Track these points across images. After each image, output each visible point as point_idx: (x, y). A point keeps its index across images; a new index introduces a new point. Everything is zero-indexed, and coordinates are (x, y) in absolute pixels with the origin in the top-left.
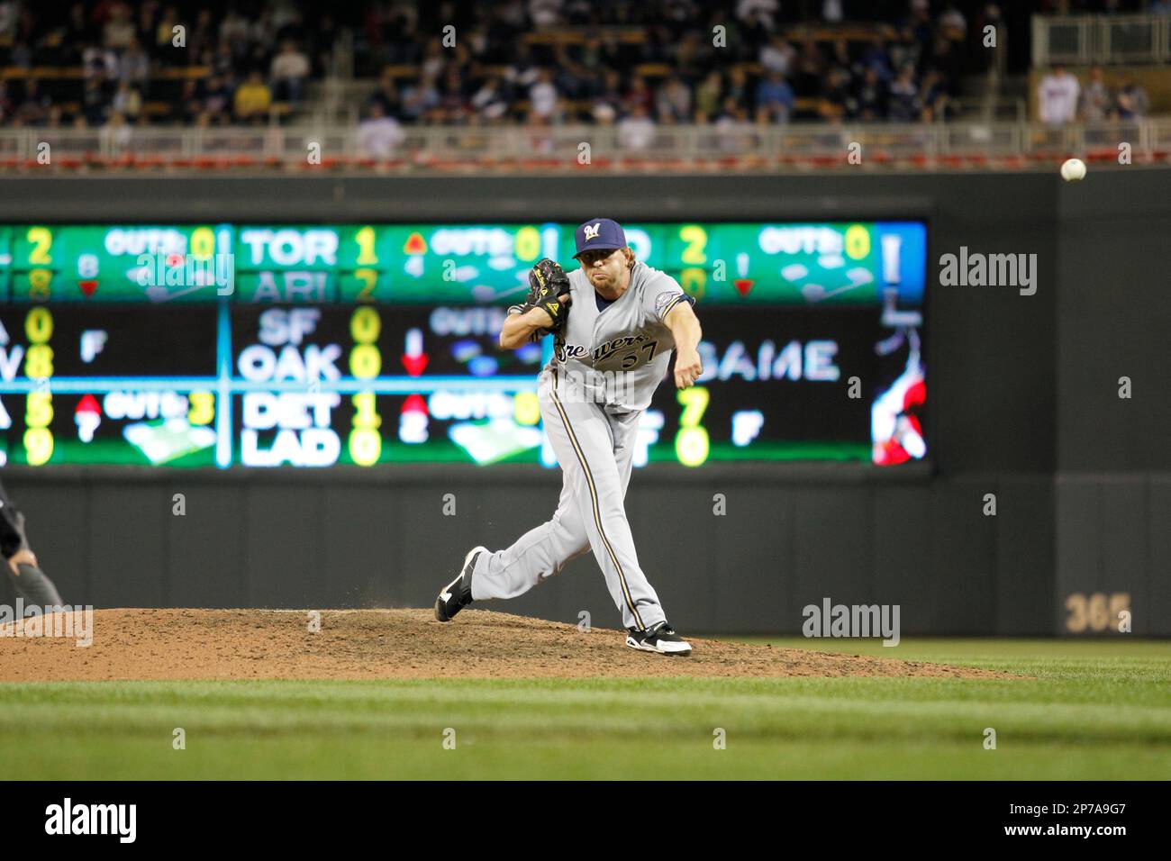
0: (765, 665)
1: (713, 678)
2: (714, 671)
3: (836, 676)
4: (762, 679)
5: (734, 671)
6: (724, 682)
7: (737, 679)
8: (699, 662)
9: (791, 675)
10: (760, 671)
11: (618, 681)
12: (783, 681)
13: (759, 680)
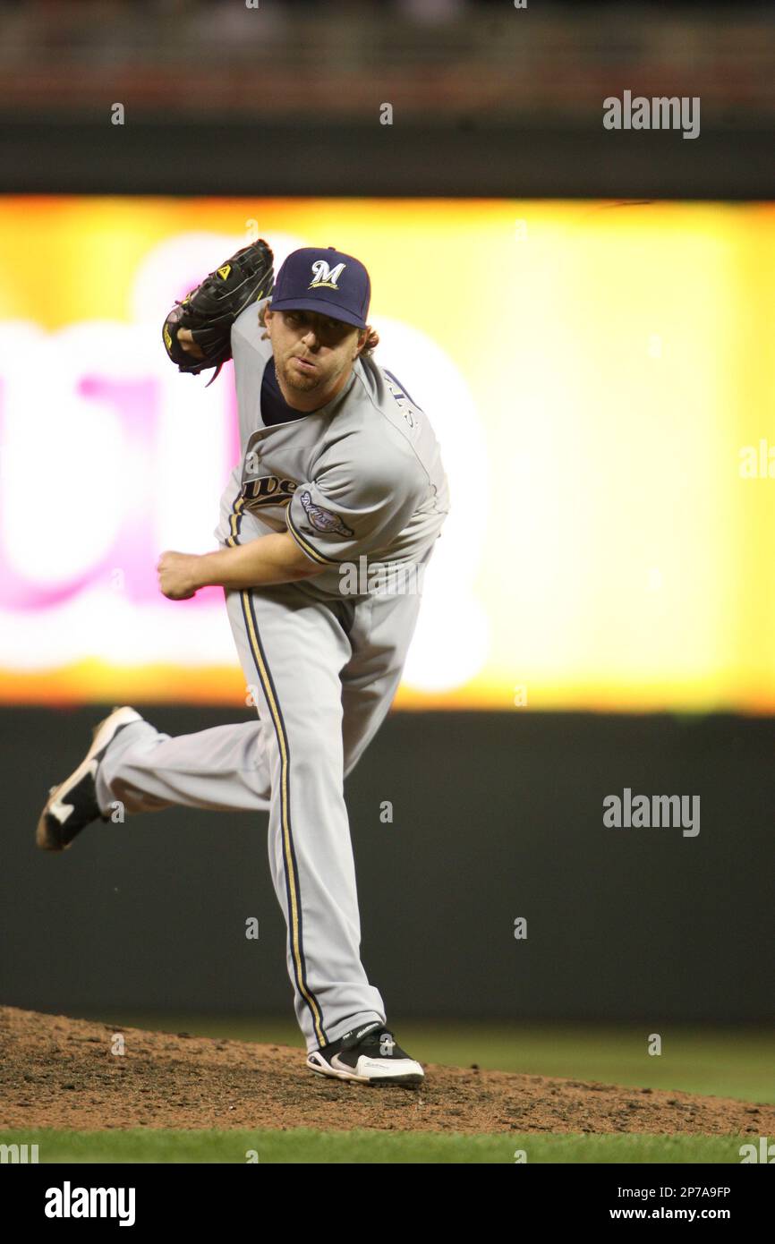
0: (465, 1108)
1: (362, 1133)
2: (363, 1119)
3: (603, 1131)
4: (457, 1136)
5: (404, 1119)
6: (381, 1141)
7: (407, 1136)
8: (335, 1100)
9: (515, 1127)
10: (455, 1119)
11: (173, 1138)
12: (497, 1142)
13: (451, 1139)
